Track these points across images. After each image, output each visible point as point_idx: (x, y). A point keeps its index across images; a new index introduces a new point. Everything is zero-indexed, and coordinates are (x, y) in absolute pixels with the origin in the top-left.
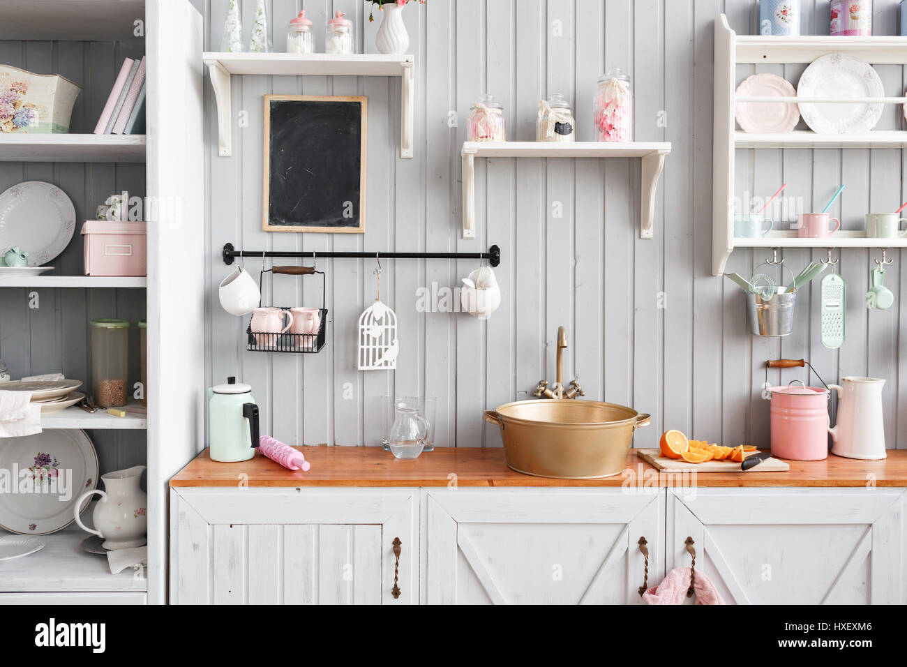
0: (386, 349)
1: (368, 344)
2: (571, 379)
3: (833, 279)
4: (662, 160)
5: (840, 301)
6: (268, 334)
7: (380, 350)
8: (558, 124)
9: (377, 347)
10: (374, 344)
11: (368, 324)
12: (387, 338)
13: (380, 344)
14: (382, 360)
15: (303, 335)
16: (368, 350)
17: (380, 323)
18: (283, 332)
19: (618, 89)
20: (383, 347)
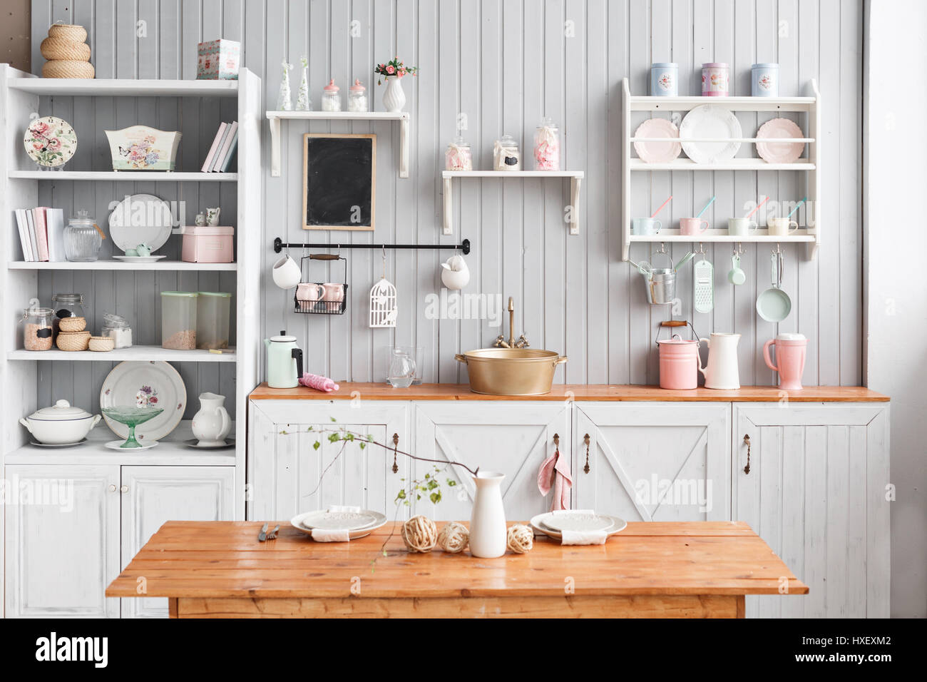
0: (389, 313)
1: (376, 309)
2: (521, 334)
3: (704, 264)
4: (579, 183)
5: (710, 279)
6: (309, 301)
7: (385, 313)
8: (507, 158)
9: (383, 311)
10: (381, 309)
11: (377, 295)
12: (389, 305)
13: (385, 309)
14: (386, 321)
15: (333, 302)
16: (376, 313)
17: (384, 294)
18: (319, 300)
19: (548, 135)
20: (387, 311)
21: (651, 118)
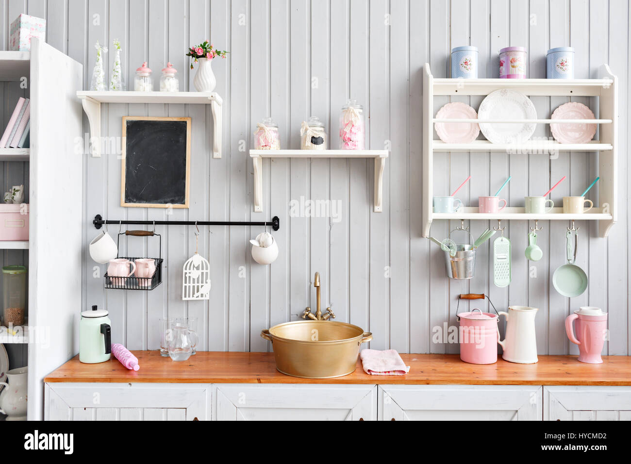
0: (202, 286)
1: (189, 283)
2: (327, 306)
3: (502, 240)
4: (383, 162)
5: (507, 255)
6: (118, 277)
7: (198, 287)
8: (313, 137)
9: (196, 285)
10: (194, 283)
11: (190, 269)
12: (202, 279)
13: (198, 282)
14: (199, 294)
15: (144, 278)
16: (189, 286)
17: (198, 268)
18: (129, 276)
19: (353, 114)
20: (200, 284)
21: (450, 102)
